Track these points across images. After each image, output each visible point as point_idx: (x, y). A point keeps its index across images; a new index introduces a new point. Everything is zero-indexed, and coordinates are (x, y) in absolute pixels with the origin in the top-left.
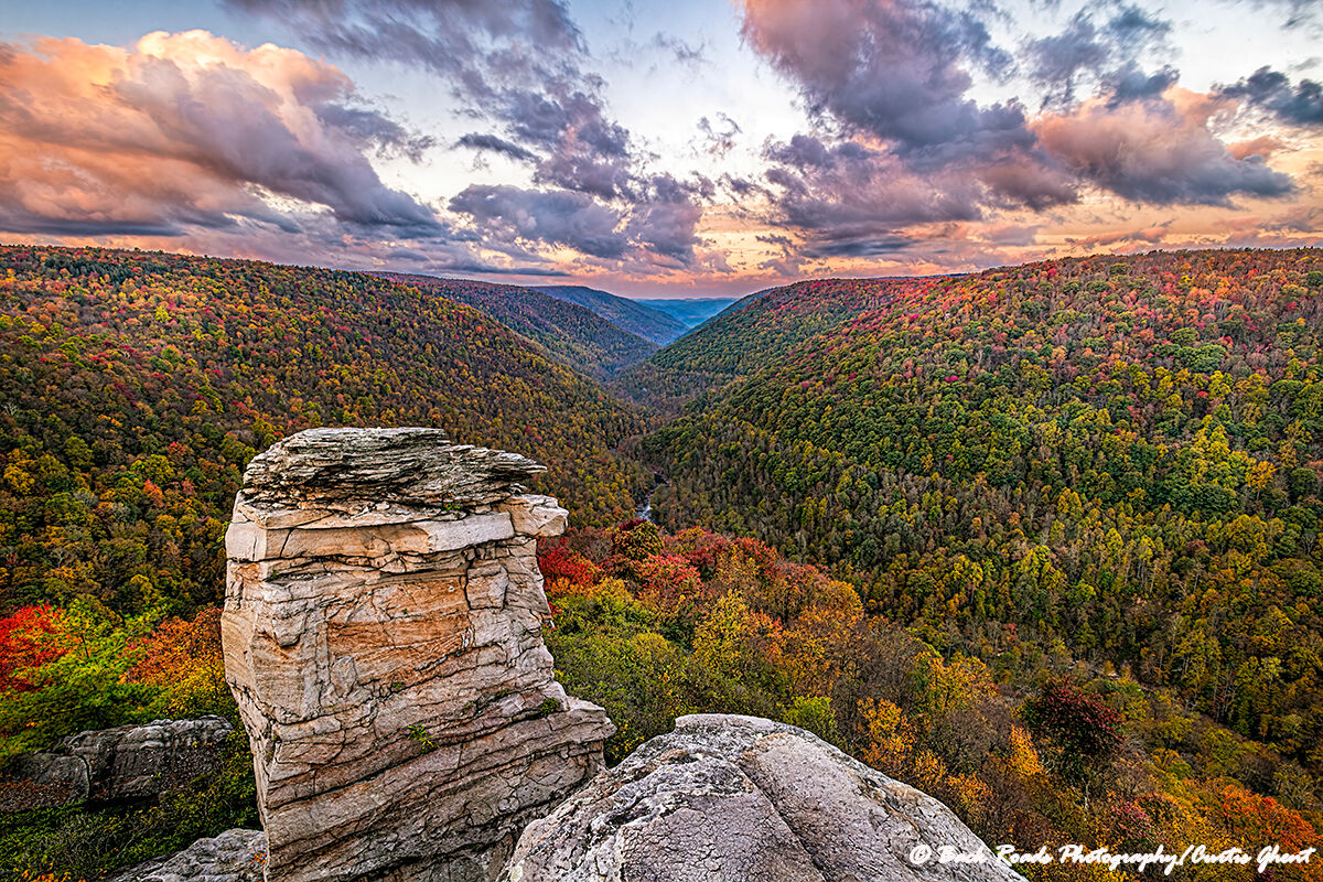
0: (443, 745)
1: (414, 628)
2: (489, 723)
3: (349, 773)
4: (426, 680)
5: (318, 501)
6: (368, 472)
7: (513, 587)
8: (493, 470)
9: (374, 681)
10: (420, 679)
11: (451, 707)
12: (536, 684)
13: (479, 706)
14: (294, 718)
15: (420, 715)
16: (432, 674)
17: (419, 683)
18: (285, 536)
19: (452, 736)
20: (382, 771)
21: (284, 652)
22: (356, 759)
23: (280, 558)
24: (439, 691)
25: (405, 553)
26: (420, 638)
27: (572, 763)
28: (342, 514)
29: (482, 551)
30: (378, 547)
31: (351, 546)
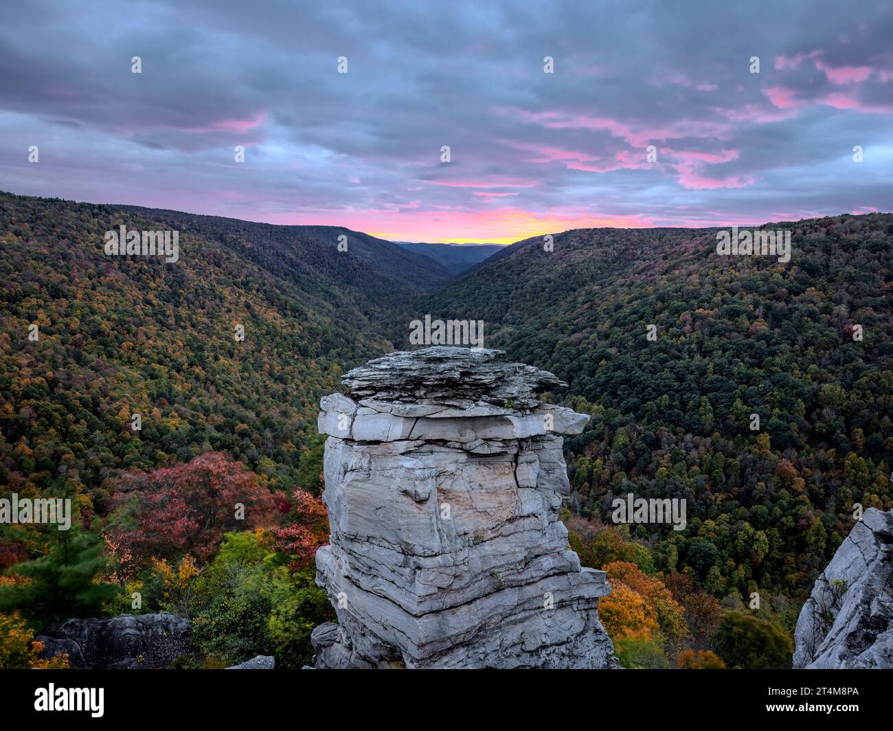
0: (509, 586)
1: (487, 495)
2: (534, 574)
3: (459, 598)
4: (495, 537)
5: (436, 398)
6: (483, 377)
7: (543, 473)
8: (540, 382)
9: (465, 534)
10: (492, 536)
11: (511, 559)
12: (558, 550)
13: (527, 562)
14: (429, 553)
15: (494, 562)
16: (498, 532)
17: (492, 539)
18: (413, 423)
19: (514, 581)
20: (475, 599)
21: (418, 505)
22: (462, 588)
23: (408, 439)
24: (503, 546)
25: (490, 440)
26: (492, 505)
27: (579, 616)
28: (456, 407)
29: (524, 444)
30: (469, 435)
31: (451, 433)
